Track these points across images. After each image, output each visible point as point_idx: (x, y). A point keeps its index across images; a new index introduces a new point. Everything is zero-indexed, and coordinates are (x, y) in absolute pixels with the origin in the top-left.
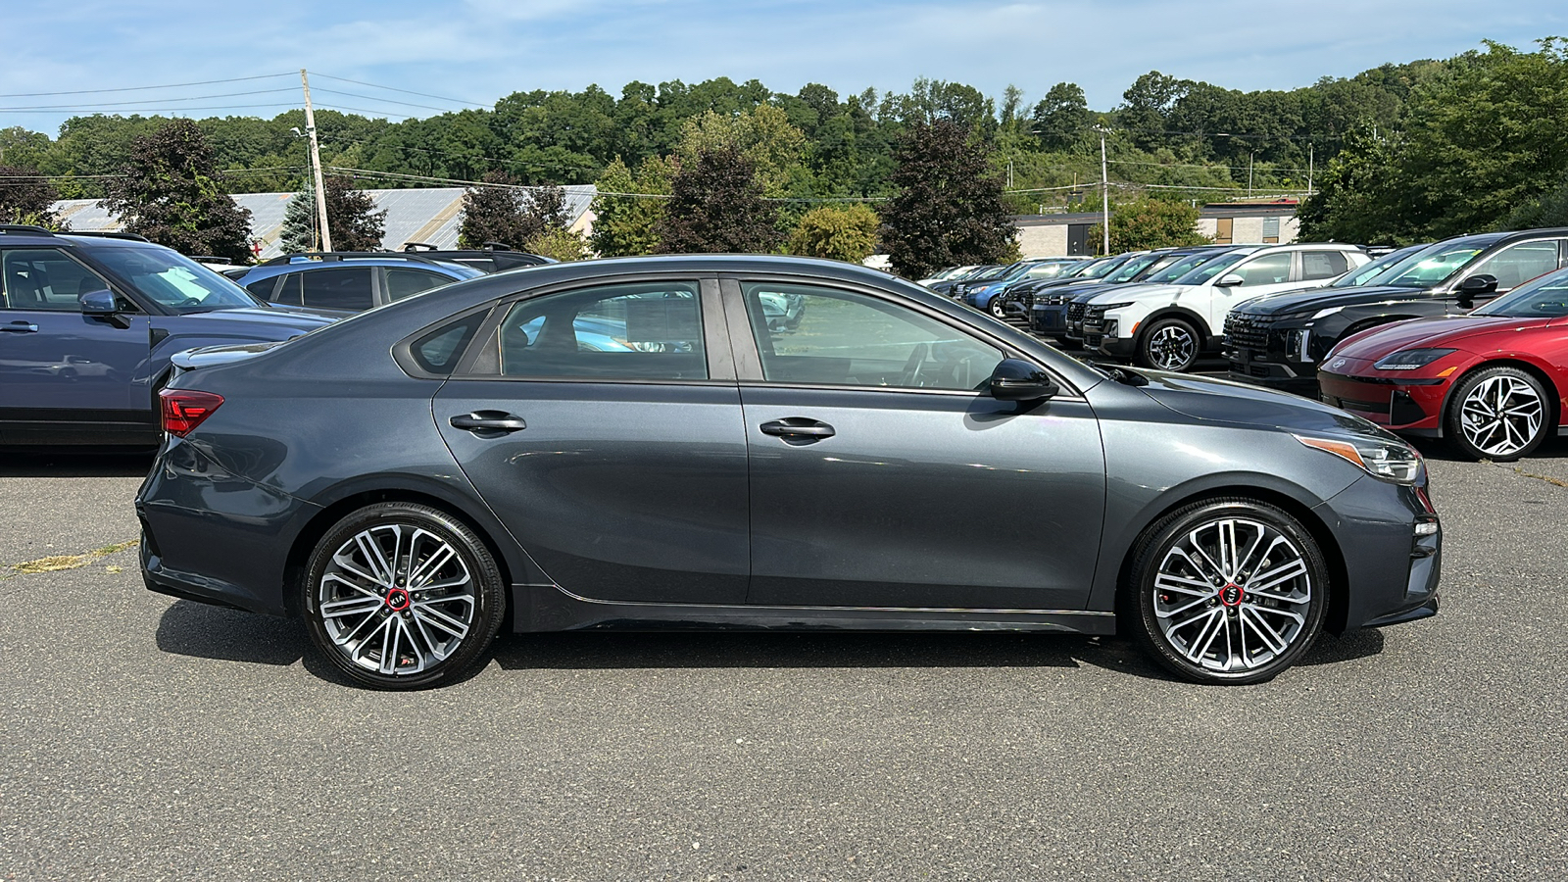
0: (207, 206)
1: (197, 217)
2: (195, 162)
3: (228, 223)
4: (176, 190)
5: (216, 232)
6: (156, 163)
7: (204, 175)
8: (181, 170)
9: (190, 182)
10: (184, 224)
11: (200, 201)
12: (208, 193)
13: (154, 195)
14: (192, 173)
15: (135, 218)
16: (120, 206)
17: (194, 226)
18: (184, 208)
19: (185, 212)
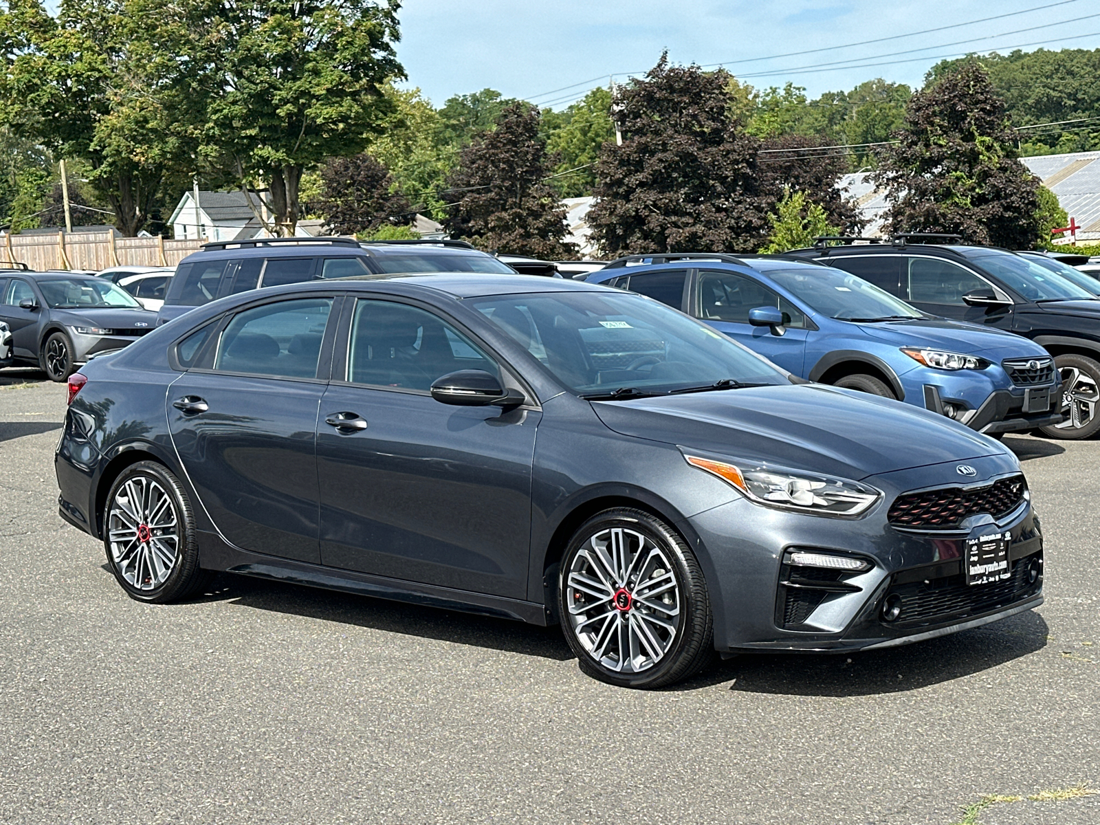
0: (985, 175)
1: (973, 189)
2: (976, 119)
3: (1011, 195)
4: (951, 156)
5: (994, 208)
6: (932, 124)
7: (989, 135)
8: (961, 131)
9: (967, 146)
10: (957, 200)
11: (976, 170)
12: (989, 158)
13: (929, 164)
14: (972, 134)
15: (903, 194)
16: (888, 179)
17: (969, 200)
18: (958, 179)
19: (960, 183)
